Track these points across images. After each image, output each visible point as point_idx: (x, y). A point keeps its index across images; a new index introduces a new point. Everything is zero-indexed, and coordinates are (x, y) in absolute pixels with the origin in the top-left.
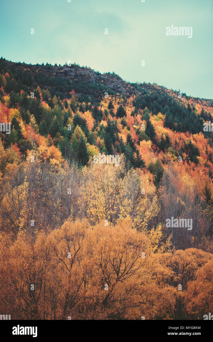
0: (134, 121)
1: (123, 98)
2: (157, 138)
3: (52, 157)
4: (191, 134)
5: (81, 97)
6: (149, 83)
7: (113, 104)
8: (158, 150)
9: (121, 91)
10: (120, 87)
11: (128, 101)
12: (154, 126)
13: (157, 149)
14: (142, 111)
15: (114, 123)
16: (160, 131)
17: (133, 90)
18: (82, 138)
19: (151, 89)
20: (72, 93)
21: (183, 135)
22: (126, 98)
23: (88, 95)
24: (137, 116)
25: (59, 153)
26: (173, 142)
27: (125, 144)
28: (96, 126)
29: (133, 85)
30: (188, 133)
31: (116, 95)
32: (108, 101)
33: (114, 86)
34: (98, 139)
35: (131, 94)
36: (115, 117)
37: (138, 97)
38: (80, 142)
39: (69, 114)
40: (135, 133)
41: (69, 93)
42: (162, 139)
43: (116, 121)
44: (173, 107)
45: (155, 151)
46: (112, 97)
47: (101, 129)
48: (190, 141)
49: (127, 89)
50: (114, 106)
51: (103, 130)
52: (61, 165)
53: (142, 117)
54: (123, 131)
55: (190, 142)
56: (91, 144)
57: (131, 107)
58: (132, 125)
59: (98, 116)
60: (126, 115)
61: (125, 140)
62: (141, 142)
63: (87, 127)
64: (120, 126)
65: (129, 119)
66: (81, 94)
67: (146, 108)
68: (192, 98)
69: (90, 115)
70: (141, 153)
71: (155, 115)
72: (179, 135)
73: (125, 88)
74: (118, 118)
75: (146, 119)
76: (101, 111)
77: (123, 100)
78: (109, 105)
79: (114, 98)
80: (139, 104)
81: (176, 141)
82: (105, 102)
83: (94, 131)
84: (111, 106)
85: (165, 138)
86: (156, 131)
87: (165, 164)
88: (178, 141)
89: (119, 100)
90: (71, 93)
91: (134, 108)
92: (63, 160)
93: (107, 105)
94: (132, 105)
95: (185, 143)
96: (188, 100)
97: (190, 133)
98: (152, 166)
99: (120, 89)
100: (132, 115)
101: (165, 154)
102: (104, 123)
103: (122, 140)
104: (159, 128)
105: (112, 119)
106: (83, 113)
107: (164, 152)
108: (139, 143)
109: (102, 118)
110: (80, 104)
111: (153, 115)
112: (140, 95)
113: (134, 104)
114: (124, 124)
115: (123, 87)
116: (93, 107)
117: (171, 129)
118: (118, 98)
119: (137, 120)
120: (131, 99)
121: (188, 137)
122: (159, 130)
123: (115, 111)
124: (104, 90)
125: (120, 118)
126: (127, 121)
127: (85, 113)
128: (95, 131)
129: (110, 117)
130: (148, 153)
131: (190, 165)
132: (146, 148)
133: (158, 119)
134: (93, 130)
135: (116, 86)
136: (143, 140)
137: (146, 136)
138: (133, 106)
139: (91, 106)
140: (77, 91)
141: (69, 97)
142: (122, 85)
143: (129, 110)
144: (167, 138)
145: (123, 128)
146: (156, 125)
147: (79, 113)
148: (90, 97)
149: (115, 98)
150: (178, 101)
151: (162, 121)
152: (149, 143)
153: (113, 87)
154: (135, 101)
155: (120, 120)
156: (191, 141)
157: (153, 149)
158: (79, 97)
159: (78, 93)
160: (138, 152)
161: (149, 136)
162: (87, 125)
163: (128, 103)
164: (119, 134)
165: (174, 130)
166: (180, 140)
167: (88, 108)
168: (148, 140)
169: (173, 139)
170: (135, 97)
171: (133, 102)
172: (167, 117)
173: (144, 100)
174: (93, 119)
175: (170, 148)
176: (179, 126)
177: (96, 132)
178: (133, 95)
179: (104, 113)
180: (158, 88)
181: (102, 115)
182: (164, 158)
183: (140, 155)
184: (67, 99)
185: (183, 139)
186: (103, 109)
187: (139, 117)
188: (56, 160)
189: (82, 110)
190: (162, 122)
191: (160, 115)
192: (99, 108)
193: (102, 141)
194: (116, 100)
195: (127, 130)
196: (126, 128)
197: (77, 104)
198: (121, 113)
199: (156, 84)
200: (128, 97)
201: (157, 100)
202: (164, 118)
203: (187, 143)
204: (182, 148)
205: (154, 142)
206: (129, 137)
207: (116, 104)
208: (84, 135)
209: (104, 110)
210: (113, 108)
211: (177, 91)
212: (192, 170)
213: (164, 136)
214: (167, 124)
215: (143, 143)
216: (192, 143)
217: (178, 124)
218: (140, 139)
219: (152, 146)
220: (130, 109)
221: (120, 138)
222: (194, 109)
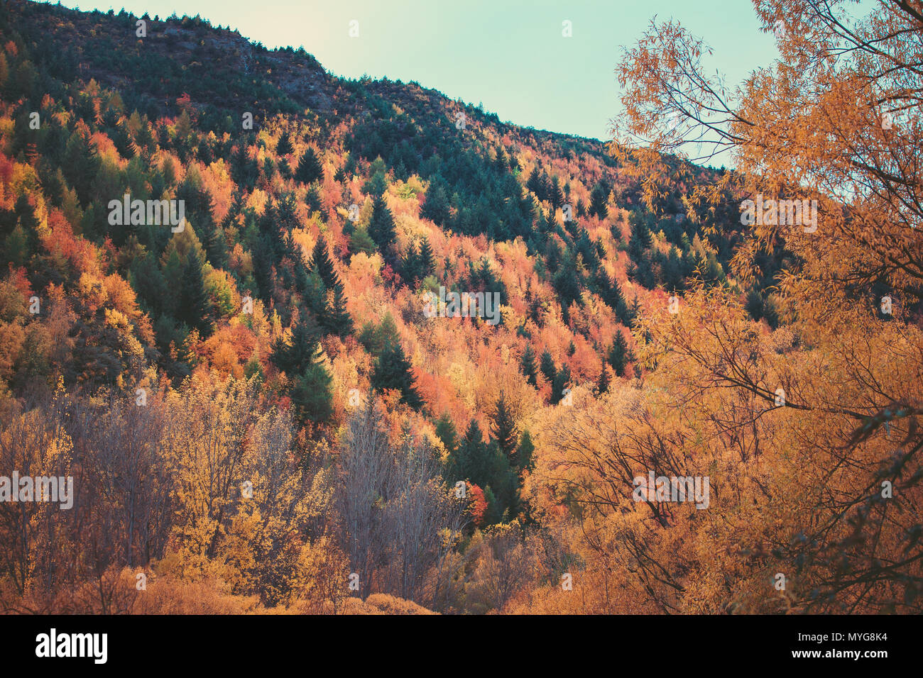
0: (343, 195)
1: (322, 124)
2: (399, 248)
3: (112, 303)
4: (492, 242)
5: (207, 114)
6: (399, 82)
7: (292, 140)
8: (398, 282)
9: (318, 104)
10: (314, 92)
11: (332, 134)
12: (393, 213)
13: (394, 278)
14: (369, 165)
15: (287, 199)
16: (407, 228)
17: (351, 101)
18: (193, 250)
19: (402, 98)
20: (184, 100)
21: (468, 243)
22: (328, 125)
23: (225, 111)
24: (351, 179)
25: (129, 296)
26: (438, 261)
27: (308, 266)
28: (238, 207)
29: (352, 86)
30: (483, 237)
31: (302, 116)
32: (279, 129)
33: (299, 87)
34: (238, 248)
35: (343, 112)
36: (292, 181)
37: (361, 122)
38: (188, 264)
39: (165, 176)
40: (340, 229)
41: (175, 101)
42: (411, 252)
43: (293, 194)
44: (452, 159)
45: (388, 284)
46: (291, 120)
47: (248, 221)
48: (486, 262)
49: (335, 97)
50: (294, 146)
51: (253, 226)
52: (131, 328)
53: (366, 184)
54: (308, 222)
55: (486, 266)
56: (216, 265)
57: (339, 153)
58: (335, 209)
59: (246, 175)
60: (321, 178)
61: (307, 255)
62: (353, 258)
63: (212, 213)
64: (301, 208)
65: (327, 190)
66: (207, 106)
67: (379, 159)
68: (515, 130)
69: (224, 173)
70: (348, 293)
71: (400, 181)
72: (458, 243)
73: (329, 94)
74: (298, 185)
75: (376, 190)
76: (256, 163)
77: (319, 130)
78: (279, 143)
79: (295, 124)
80: (363, 146)
81: (447, 260)
82: (271, 134)
83: (228, 227)
84: (284, 147)
85: (420, 251)
86: (398, 229)
87: (412, 324)
88: (453, 258)
89: (310, 129)
90: (180, 101)
91: (346, 154)
92: (139, 312)
93: (272, 141)
94: (341, 147)
95: (471, 265)
96: (502, 135)
97: (489, 240)
98: (371, 332)
99: (314, 98)
100: (339, 177)
101: (414, 293)
102: (258, 201)
103: (300, 253)
104: (407, 221)
105: (282, 185)
106: (207, 164)
107: (413, 288)
108: (347, 260)
109: (258, 182)
110: (200, 137)
111: (396, 180)
112: (368, 119)
113: (350, 144)
114: (313, 202)
115: (325, 92)
116: (235, 149)
117: (438, 224)
118: (306, 123)
119: (350, 193)
120: (343, 128)
121: (481, 248)
122: (405, 226)
123: (293, 165)
124: (270, 100)
125: (305, 184)
126: (322, 193)
127: (212, 164)
128: (231, 227)
129: (279, 182)
130: (368, 290)
131: (478, 328)
132: (365, 275)
133: (408, 192)
134: (226, 224)
135: (306, 87)
136: (359, 251)
137: (370, 240)
138: (346, 149)
139: (229, 145)
140: (196, 97)
141: (174, 112)
142: (320, 87)
143: (331, 163)
144: (425, 249)
145: (310, 216)
146: (398, 211)
147: (196, 166)
148: (229, 117)
149: (299, 125)
150: (474, 138)
151: (418, 198)
152: (376, 260)
153: (296, 89)
154: (353, 136)
155: (304, 189)
156: (489, 263)
157: (384, 278)
158: (202, 113)
159: (200, 102)
160: (339, 289)
161: (376, 240)
162: (211, 210)
163: (333, 140)
164: (295, 231)
165: (447, 227)
166: (459, 256)
167: (221, 152)
168: (374, 252)
169: (441, 252)
170: (352, 122)
171: (347, 138)
172: (432, 191)
173: (375, 133)
174: (231, 184)
175: (430, 280)
176: (461, 216)
177: (233, 230)
178: (348, 116)
179: (262, 168)
180: (420, 96)
181: (257, 174)
182: (410, 304)
183: (344, 297)
184: (167, 120)
185: (467, 254)
186: (261, 156)
187: (357, 182)
188: (121, 314)
189: (205, 158)
190: (418, 202)
191: (414, 181)
192: (252, 151)
193: (246, 257)
194: (300, 129)
195: (319, 222)
196: (317, 214)
197: (193, 135)
198: (310, 171)
199: (416, 85)
200: (336, 122)
201: (412, 138)
202: (424, 190)
203: (477, 266)
204: (462, 281)
205: (390, 258)
206: (320, 250)
207: (299, 140)
208: (198, 245)
209: (263, 159)
210: (291, 151)
211: (476, 105)
212: (482, 343)
213: (417, 244)
214: (431, 212)
215: (359, 259)
216: (490, 268)
217: (461, 210)
218: (353, 250)
219: (382, 269)
220: (335, 157)
221: (296, 247)
222: (514, 163)
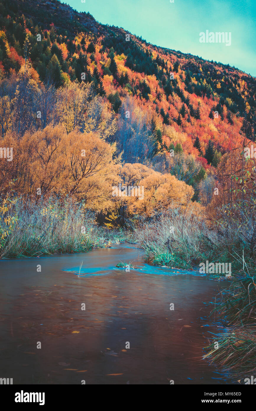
0: (101, 57)
1: (94, 36)
2: (118, 74)
3: (32, 77)
4: (146, 75)
5: (59, 30)
6: (117, 27)
7: (86, 40)
8: (118, 84)
9: (93, 30)
10: (92, 27)
11: (98, 40)
12: (117, 64)
13: (116, 83)
14: (109, 50)
15: (85, 57)
16: (121, 69)
17: (103, 30)
18: (57, 65)
19: (118, 32)
20: (52, 25)
21: (139, 75)
22: (96, 37)
23: (65, 29)
24: (104, 53)
25: (37, 75)
26: (130, 79)
27: (92, 76)
28: (70, 56)
29: (104, 26)
30: (143, 73)
31: (89, 33)
32: (81, 37)
33: (88, 25)
34: (71, 68)
35: (101, 34)
36: (86, 52)
37: (106, 37)
38: (56, 68)
39: (48, 43)
40: (101, 67)
41: (49, 25)
42: (122, 76)
43: (86, 55)
44: (134, 50)
45: (115, 85)
46: (85, 34)
47: (73, 60)
48: (144, 81)
49: (99, 29)
50: (86, 42)
51: (75, 62)
52: (38, 85)
53: (108, 55)
54: (91, 64)
55: (144, 82)
56: (64, 72)
57: (100, 45)
58: (99, 61)
59: (72, 48)
60: (95, 52)
61: (92, 72)
62: (104, 76)
63: (62, 56)
64: (89, 60)
65: (97, 55)
66: (59, 28)
67: (112, 48)
68: (151, 45)
69: (65, 47)
70: (104, 85)
71: (118, 55)
72: (136, 75)
73: (97, 28)
74: (88, 53)
75: (112, 57)
76: (75, 45)
77: (94, 38)
78: (82, 41)
79: (87, 36)
80: (107, 44)
81: (133, 79)
82: (79, 38)
83: (67, 61)
84: (83, 42)
85: (125, 76)
86: (118, 69)
87: (122, 97)
88: (134, 79)
89: (91, 38)
90: (51, 25)
91: (102, 46)
92: (40, 81)
93: (80, 40)
94: (100, 44)
95: (140, 81)
96: (147, 46)
97: (145, 74)
98: (111, 96)
99: (92, 28)
100: (100, 52)
101: (122, 88)
102: (76, 55)
103: (90, 71)
104: (121, 67)
105: (83, 53)
106: (60, 44)
107: (122, 87)
108: (103, 77)
109: (75, 51)
110: (57, 36)
111: (117, 55)
112: (109, 36)
113: (103, 43)
114: (92, 58)
115: (95, 27)
116: (68, 40)
117: (130, 68)
118: (90, 36)
119: (103, 57)
120: (101, 39)
121: (143, 77)
122: (120, 68)
123: (86, 47)
124: (79, 27)
125: (90, 53)
126: (95, 56)
127: (61, 44)
128: (68, 61)
129: (82, 51)
130: (109, 86)
131: (142, 100)
132: (108, 82)
133: (121, 58)
134: (67, 60)
135: (90, 25)
136: (107, 74)
137: (110, 71)
138: (102, 45)
139: (67, 39)
140: (56, 25)
141: (49, 28)
142: (94, 25)
143: (98, 48)
144: (126, 75)
145: (91, 62)
146: (118, 64)
147: (57, 44)
148: (66, 31)
149: (88, 36)
150: (139, 46)
151: (124, 60)
152: (111, 78)
153: (87, 25)
154: (104, 41)
155: (89, 55)
156: (145, 81)
157: (114, 83)
159: (57, 26)
160: (101, 84)
161: (112, 72)
162: (62, 55)
163: (98, 41)
164: (88, 66)
165: (132, 70)
166: (136, 79)
167: (64, 41)
168: (111, 75)
169: (131, 77)
170: (104, 37)
171: (102, 41)
172: (128, 58)
173: (111, 40)
174: (67, 51)
175: (128, 84)
176: (137, 66)
177: (69, 62)
178: (102, 35)
179: (77, 47)
180: (124, 32)
181: (75, 49)
182: (122, 91)
183: (103, 86)
184: (47, 30)
185: (139, 78)
186: (76, 44)
187: (105, 54)
188: (34, 81)
189: (60, 42)
190: (124, 62)
191: (123, 55)
192: (74, 42)
193: (73, 70)
194: (88, 37)
195: (94, 64)
196: (94, 62)
197: (55, 35)
198: (91, 49)
199: (123, 29)
200: (99, 36)
201: (122, 43)
202: (126, 58)
203: (142, 82)
204: (137, 86)
205: (116, 77)
206: (95, 70)
207: (88, 41)
208: (59, 63)
209: (77, 44)
210: (85, 44)
211: (140, 37)
212: (143, 104)
213: (124, 73)
214: (128, 64)
215: (106, 77)
216: (146, 83)
217: (137, 65)
218: (105, 74)
219: (113, 80)
220: (98, 46)
221: (88, 70)
222: (151, 54)
